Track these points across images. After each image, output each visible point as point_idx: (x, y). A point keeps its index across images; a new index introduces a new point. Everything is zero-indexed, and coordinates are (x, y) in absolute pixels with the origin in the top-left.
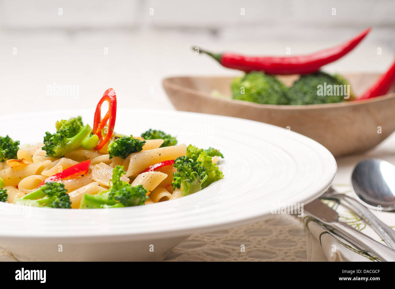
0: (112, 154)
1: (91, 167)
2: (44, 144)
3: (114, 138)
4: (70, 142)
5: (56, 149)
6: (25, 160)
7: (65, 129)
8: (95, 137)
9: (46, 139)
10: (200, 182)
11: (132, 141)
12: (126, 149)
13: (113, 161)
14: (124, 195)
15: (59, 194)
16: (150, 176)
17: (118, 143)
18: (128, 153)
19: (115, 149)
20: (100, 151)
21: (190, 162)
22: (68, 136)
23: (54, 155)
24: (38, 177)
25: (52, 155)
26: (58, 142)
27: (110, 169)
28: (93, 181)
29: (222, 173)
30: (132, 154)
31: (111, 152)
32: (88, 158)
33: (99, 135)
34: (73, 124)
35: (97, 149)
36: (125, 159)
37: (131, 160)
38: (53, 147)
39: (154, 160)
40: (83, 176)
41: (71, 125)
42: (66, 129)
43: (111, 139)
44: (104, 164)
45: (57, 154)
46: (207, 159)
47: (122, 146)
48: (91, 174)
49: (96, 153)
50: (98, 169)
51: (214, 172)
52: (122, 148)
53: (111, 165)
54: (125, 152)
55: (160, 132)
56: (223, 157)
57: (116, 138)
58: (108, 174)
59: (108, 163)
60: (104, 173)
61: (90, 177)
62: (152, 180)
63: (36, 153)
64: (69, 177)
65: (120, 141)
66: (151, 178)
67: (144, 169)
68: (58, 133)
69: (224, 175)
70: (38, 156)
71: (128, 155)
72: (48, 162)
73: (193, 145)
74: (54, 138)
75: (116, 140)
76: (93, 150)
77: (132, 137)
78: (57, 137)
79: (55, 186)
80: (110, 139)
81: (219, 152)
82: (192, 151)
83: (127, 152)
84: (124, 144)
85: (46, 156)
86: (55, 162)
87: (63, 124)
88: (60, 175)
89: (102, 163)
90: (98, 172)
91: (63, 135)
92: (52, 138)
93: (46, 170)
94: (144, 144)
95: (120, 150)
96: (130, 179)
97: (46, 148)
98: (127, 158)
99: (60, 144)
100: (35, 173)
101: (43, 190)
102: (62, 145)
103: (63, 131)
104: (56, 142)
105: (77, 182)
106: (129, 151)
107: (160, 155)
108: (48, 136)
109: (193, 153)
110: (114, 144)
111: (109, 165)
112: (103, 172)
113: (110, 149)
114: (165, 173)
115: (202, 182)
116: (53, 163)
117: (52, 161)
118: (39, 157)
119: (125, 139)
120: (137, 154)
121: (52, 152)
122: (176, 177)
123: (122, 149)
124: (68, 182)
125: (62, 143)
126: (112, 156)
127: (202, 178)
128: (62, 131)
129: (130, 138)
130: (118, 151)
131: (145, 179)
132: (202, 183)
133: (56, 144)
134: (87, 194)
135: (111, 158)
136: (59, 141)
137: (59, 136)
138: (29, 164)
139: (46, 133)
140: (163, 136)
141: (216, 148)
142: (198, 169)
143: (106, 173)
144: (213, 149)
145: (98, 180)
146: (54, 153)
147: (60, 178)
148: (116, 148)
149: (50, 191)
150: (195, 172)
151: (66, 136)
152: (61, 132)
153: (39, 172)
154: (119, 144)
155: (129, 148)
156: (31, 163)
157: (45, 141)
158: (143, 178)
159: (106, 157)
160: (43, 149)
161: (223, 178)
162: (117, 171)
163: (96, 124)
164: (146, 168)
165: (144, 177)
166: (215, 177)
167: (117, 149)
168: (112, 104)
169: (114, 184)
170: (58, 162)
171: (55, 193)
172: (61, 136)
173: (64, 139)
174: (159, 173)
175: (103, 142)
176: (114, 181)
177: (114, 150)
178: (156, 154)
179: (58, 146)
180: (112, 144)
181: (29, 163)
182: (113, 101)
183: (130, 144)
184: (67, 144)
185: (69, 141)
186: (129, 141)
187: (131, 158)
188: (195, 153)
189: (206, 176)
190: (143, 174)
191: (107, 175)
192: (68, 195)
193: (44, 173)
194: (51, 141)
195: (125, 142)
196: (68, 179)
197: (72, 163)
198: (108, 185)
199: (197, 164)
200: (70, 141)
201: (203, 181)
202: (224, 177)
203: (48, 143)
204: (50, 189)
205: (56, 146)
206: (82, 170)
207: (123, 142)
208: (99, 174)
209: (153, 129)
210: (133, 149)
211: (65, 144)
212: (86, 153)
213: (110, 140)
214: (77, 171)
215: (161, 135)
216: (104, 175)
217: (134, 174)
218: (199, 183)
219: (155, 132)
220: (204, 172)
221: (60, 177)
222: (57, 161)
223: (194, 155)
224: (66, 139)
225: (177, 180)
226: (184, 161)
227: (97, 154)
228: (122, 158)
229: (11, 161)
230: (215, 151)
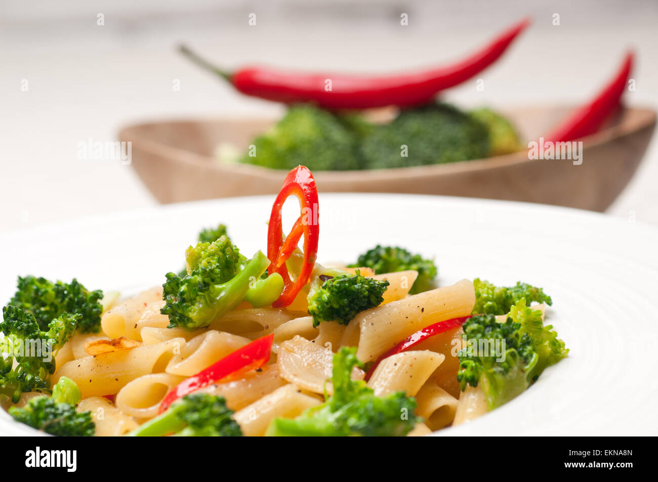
0: (319, 317)
1: (275, 348)
2: (164, 300)
3: (317, 277)
4: (222, 294)
5: (194, 311)
6: (125, 339)
7: (211, 265)
8: (276, 277)
9: (169, 289)
10: (523, 371)
11: (362, 283)
12: (351, 302)
13: (321, 331)
14: (371, 420)
15: (217, 421)
16: (408, 362)
17: (332, 292)
18: (353, 313)
19: (325, 305)
20: (289, 308)
21: (499, 326)
22: (218, 280)
23: (190, 325)
24: (159, 378)
25: (185, 326)
26: (198, 295)
27: (317, 350)
28: (284, 382)
29: (564, 345)
30: (362, 313)
31: (317, 313)
32: (264, 326)
33: (283, 271)
34: (223, 251)
35: (282, 304)
36: (347, 325)
37: (364, 328)
38: (188, 307)
39: (412, 322)
40: (259, 370)
41: (221, 254)
42: (214, 266)
43: (311, 281)
44: (302, 338)
45: (198, 323)
46: (532, 316)
47: (341, 298)
48: (276, 365)
49: (278, 315)
50: (290, 351)
51: (547, 343)
52: (341, 302)
53: (318, 339)
54: (347, 309)
55: (398, 249)
56: (550, 304)
57: (323, 278)
58: (315, 363)
59: (310, 335)
60: (306, 361)
61: (276, 372)
62: (413, 370)
63: (142, 318)
64: (229, 377)
65: (336, 287)
66: (411, 366)
67: (391, 345)
68: (196, 276)
69: (568, 350)
70: (151, 328)
71: (354, 317)
73: (482, 279)
74: (188, 286)
75: (325, 284)
76: (271, 307)
77: (360, 276)
78: (195, 285)
79: (206, 405)
80: (309, 280)
81: (542, 293)
82: (485, 295)
83: (352, 309)
84: (344, 292)
85: (168, 327)
86: (194, 341)
87: (202, 253)
88: (209, 374)
89: (298, 336)
90: (291, 359)
91: (207, 280)
92: (183, 288)
93: (177, 362)
94: (386, 289)
95: (336, 306)
96: (364, 370)
97: (170, 310)
98: (351, 321)
99: (202, 301)
100: (151, 371)
101: (180, 414)
102: (206, 302)
103: (208, 270)
104: (192, 296)
105: (250, 386)
106: (357, 308)
107: (423, 310)
108: (172, 284)
109: (487, 300)
110: (322, 293)
111: (314, 342)
112: (304, 360)
113: (313, 306)
114: (439, 351)
115: (527, 369)
116: (188, 344)
117: (187, 341)
118: (156, 331)
119: (344, 282)
120: (374, 313)
121: (186, 319)
122: (465, 362)
123: (342, 304)
124: (229, 388)
125: (207, 296)
126: (319, 320)
127: (526, 361)
128: (206, 271)
129: (357, 277)
130: (332, 308)
131: (399, 369)
132: (527, 373)
133: (192, 301)
134: (282, 419)
135: (317, 324)
136: (200, 293)
137: (199, 282)
138: (133, 348)
139: (168, 276)
140: (406, 260)
141: (535, 283)
142: (517, 342)
143: (310, 359)
144: (529, 287)
145: (296, 379)
146: (189, 320)
147: (211, 381)
148: (327, 303)
149: (195, 416)
150: (513, 350)
151: (213, 280)
152: (203, 272)
153: (160, 367)
154: (334, 293)
155: (357, 300)
156: (138, 344)
157: (166, 293)
158: (394, 367)
159: (306, 322)
160: (163, 312)
161: (567, 357)
162: (343, 360)
163: (272, 247)
164: (395, 344)
165: (395, 364)
166: (551, 355)
167: (329, 306)
168: (308, 202)
169: (338, 390)
170: (201, 342)
171: (207, 420)
172: (204, 282)
173: (211, 287)
174: (427, 353)
175: (294, 288)
176: (338, 384)
177: (323, 307)
178: (414, 309)
179: (197, 304)
180: (315, 295)
181: (134, 345)
182: (309, 196)
183: (359, 292)
184: (218, 298)
185: (220, 291)
186: (356, 284)
187: (364, 324)
188: (492, 298)
189: (535, 355)
190: (393, 358)
191: (314, 365)
192: (235, 421)
193: (173, 368)
194: (182, 294)
195: (346, 289)
196: (228, 382)
197: (234, 342)
198: (320, 390)
199: (513, 330)
200: (223, 290)
201: (528, 368)
202: (570, 354)
203: (173, 298)
204: (195, 410)
205: (193, 304)
206: (258, 358)
207: (342, 288)
208: (294, 365)
209: (385, 244)
210: (364, 303)
211: (212, 300)
212: (260, 315)
213: (309, 284)
214: (248, 362)
215: (402, 256)
216: (306, 364)
217: (371, 358)
218: (521, 374)
219: (388, 250)
220: (529, 348)
221: (211, 377)
222: (198, 338)
223: (490, 303)
224: (213, 287)
225: (469, 368)
226: (486, 326)
227: (284, 317)
228: (340, 324)
229: (94, 344)
230: (534, 291)
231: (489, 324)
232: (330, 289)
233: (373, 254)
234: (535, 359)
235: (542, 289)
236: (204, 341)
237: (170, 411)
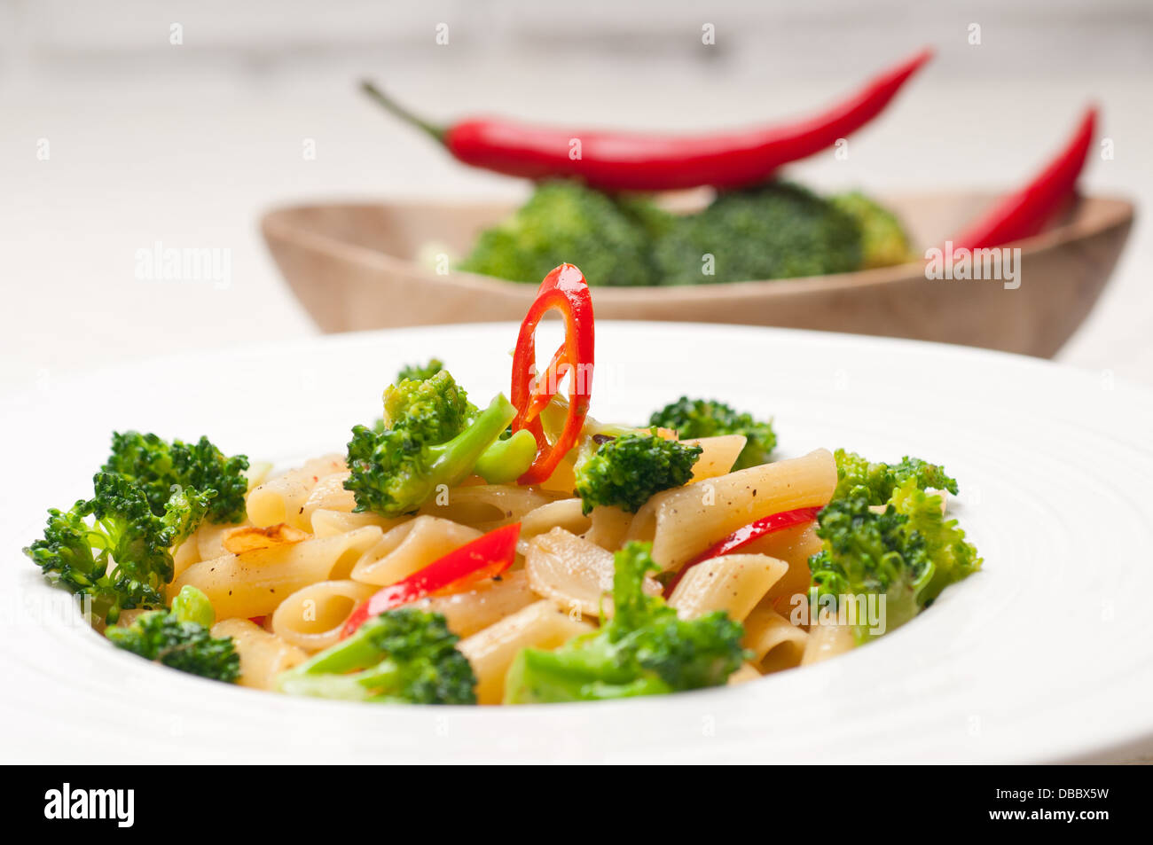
0: (592, 499)
1: (522, 546)
2: (349, 467)
3: (591, 438)
4: (441, 460)
5: (397, 486)
6: (288, 527)
7: (424, 414)
8: (524, 437)
9: (358, 452)
10: (911, 589)
11: (661, 447)
12: (642, 477)
13: (593, 522)
14: (673, 651)
15: (434, 651)
16: (731, 571)
17: (613, 459)
18: (646, 493)
19: (602, 479)
20: (544, 485)
21: (874, 517)
22: (435, 438)
23: (390, 507)
24: (341, 588)
25: (381, 509)
26: (402, 460)
27: (588, 549)
28: (536, 597)
29: (975, 551)
30: (660, 495)
31: (589, 492)
32: (505, 512)
33: (535, 428)
34: (443, 395)
35: (532, 479)
36: (637, 511)
37: (662, 517)
38: (386, 478)
39: (738, 511)
40: (498, 579)
41: (439, 398)
42: (429, 415)
43: (580, 444)
44: (565, 532)
45: (401, 505)
46: (927, 504)
47: (627, 469)
48: (523, 571)
49: (527, 496)
50: (546, 551)
51: (948, 548)
52: (627, 476)
53: (588, 534)
54: (637, 488)
55: (715, 405)
56: (954, 492)
57: (598, 439)
58: (585, 570)
59: (577, 528)
60: (571, 566)
61: (523, 582)
62: (739, 584)
63: (311, 498)
64: (450, 587)
65: (620, 452)
66: (735, 577)
67: (705, 546)
68: (400, 430)
69: (982, 560)
70: (329, 512)
71: (647, 500)
72: (372, 532)
73: (848, 451)
74: (387, 446)
75: (601, 448)
76: (516, 483)
77: (657, 436)
78: (399, 444)
79: (416, 625)
80: (577, 443)
81: (942, 473)
82: (852, 475)
83: (644, 488)
84: (632, 460)
85: (353, 512)
86: (395, 532)
87: (410, 396)
88: (420, 582)
89: (559, 528)
90: (549, 564)
91: (418, 437)
92: (380, 449)
93: (368, 563)
94: (698, 459)
95: (619, 482)
96: (663, 582)
97: (359, 483)
98: (641, 508)
99: (410, 469)
100: (327, 578)
101: (374, 640)
102: (416, 471)
103: (419, 421)
104: (394, 461)
105: (483, 601)
106: (652, 486)
107: (755, 492)
108: (362, 443)
109: (855, 482)
110: (597, 462)
111: (583, 537)
112: (568, 564)
113: (583, 481)
114: (780, 557)
115: (917, 586)
116: (387, 537)
117: (385, 530)
118: (335, 515)
119: (633, 444)
120: (678, 495)
121: (383, 498)
122: (820, 573)
123: (628, 480)
124: (453, 603)
125: (417, 463)
126: (593, 503)
127: (915, 573)
128: (416, 422)
129: (652, 438)
130: (612, 485)
131: (717, 582)
132: (917, 592)
133: (394, 470)
134: (533, 650)
135: (588, 509)
136: (406, 458)
137: (405, 440)
138: (299, 541)
139: (356, 430)
140: (728, 422)
141: (932, 459)
142: (901, 543)
143: (578, 564)
144: (921, 463)
145: (555, 593)
146: (389, 499)
147: (423, 593)
148: (605, 477)
149: (400, 642)
150: (895, 554)
151: (426, 438)
152: (413, 425)
153: (341, 571)
154: (616, 462)
155: (651, 474)
156: (306, 536)
157: (352, 457)
158: (710, 578)
159: (570, 507)
160: (347, 486)
161: (980, 570)
162: (630, 561)
163: (519, 389)
164: (710, 544)
165: (711, 574)
166: (955, 566)
167: (608, 482)
168: (577, 319)
169: (622, 608)
170: (407, 533)
171: (418, 648)
172: (413, 440)
173: (423, 448)
174: (760, 559)
175: (553, 454)
176: (622, 600)
177: (599, 483)
178: (741, 492)
179: (401, 474)
180: (586, 465)
181: (300, 538)
182: (578, 310)
183: (655, 460)
184: (434, 466)
185: (438, 455)
186: (651, 448)
187: (662, 510)
188: (864, 480)
189: (930, 566)
190: (708, 565)
191: (583, 573)
192: (460, 653)
193: (363, 572)
194: (378, 457)
195: (635, 456)
196: (451, 594)
197: (460, 535)
198: (593, 610)
199: (896, 524)
200: (442, 454)
201: (919, 583)
202: (984, 566)
203: (363, 464)
204: (397, 633)
205: (395, 475)
206: (497, 559)
207: (630, 453)
208: (552, 571)
209: (693, 396)
210: (663, 478)
211: (425, 469)
212: (500, 496)
213: (577, 448)
214: (480, 565)
215: (720, 415)
216: (570, 571)
217: (674, 565)
218: (907, 593)
219: (699, 405)
220: (921, 553)
221: (423, 587)
222: (402, 527)
223: (859, 487)
224: (427, 449)
225: (826, 584)
226: (854, 517)
227: (536, 498)
228: (625, 511)
229: (239, 534)
230: (931, 470)
231: (859, 513)
232: (611, 455)
233: (675, 411)
234: (930, 570)
235: (942, 467)
236: (412, 532)
237: (360, 635)
